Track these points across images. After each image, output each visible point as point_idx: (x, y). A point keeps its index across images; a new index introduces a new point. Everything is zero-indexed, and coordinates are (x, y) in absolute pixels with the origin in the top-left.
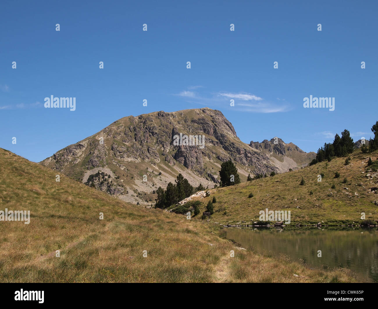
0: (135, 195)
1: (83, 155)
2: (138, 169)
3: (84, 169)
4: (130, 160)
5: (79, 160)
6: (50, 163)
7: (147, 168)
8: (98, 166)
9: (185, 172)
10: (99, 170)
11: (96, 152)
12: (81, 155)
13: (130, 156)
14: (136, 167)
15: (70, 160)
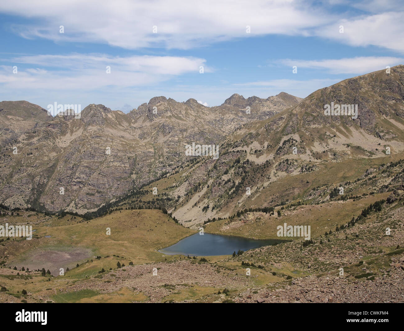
0: (311, 154)
1: (283, 125)
2: (319, 133)
3: (282, 135)
4: (314, 126)
5: (280, 129)
6: (262, 131)
7: (326, 133)
8: (291, 133)
9: (358, 131)
10: (291, 136)
11: (291, 123)
12: (282, 125)
13: (315, 124)
14: (318, 132)
15: (274, 129)
